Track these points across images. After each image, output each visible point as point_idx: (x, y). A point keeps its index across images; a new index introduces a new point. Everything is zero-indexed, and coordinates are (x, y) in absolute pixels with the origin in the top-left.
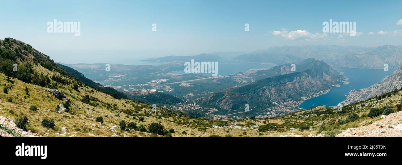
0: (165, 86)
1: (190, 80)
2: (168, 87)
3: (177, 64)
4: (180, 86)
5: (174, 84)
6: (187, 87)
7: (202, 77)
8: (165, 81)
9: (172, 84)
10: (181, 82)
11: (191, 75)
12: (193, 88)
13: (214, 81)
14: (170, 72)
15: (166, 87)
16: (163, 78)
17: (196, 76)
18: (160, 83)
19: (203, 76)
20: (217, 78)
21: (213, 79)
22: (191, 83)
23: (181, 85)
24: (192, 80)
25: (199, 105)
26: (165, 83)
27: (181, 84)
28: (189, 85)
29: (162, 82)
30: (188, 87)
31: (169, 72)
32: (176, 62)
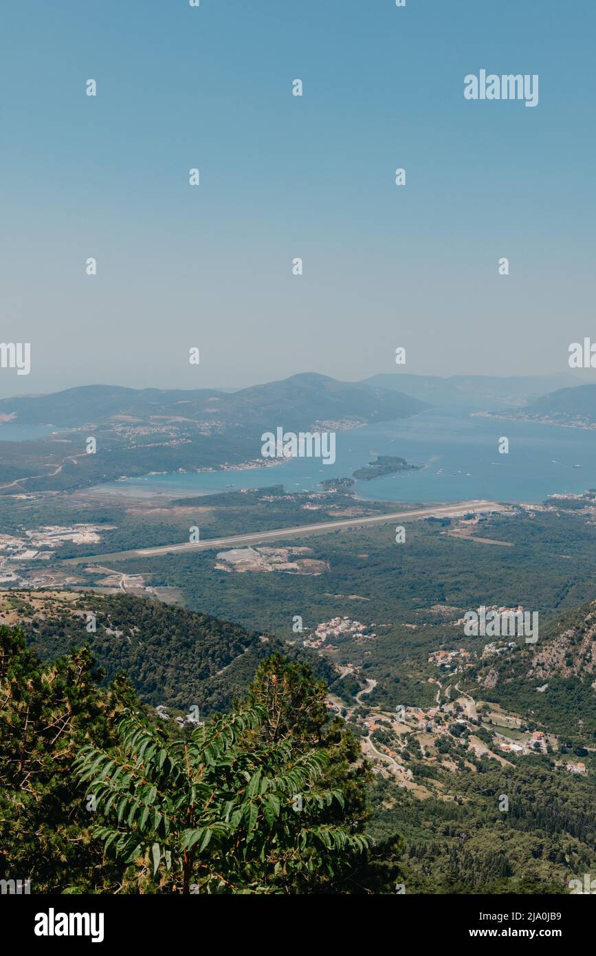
0: (104, 576)
1: (280, 528)
2: (125, 577)
3: (143, 431)
4: (220, 572)
5: (170, 554)
6: (276, 572)
7: (360, 511)
8: (86, 535)
9: (148, 559)
10: (217, 543)
11: (271, 499)
12: (330, 581)
13: (456, 532)
14: (111, 479)
15: (107, 581)
16: (72, 519)
17: (313, 502)
18: (57, 558)
19: (361, 504)
20: (469, 517)
21: (446, 522)
22: (296, 551)
23: (222, 561)
24: (288, 527)
25: (507, 708)
26: (88, 550)
27: (221, 555)
28: (292, 559)
29: (68, 551)
30: (282, 575)
31: (99, 479)
32: (135, 425)
